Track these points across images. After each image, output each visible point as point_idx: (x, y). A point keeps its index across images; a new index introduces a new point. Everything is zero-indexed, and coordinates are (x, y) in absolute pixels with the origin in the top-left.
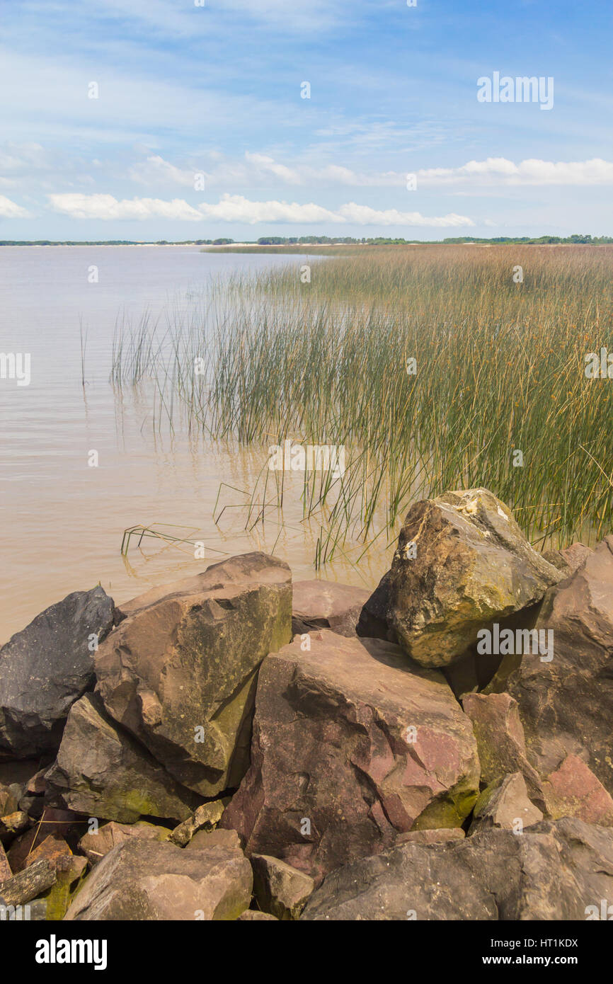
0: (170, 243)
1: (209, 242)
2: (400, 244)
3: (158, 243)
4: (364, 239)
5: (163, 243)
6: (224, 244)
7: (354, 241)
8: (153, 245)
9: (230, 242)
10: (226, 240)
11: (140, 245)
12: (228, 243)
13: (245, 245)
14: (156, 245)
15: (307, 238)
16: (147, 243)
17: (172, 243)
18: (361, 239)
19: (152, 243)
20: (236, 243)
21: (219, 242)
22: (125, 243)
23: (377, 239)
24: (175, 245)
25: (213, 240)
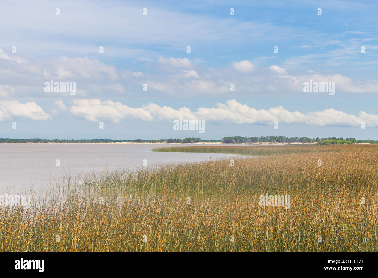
0: (144, 142)
1: (179, 141)
2: (345, 144)
3: (134, 141)
4: (318, 138)
5: (139, 141)
6: (193, 142)
7: (309, 140)
8: (129, 143)
9: (198, 140)
10: (194, 139)
11: (118, 143)
12: (195, 142)
13: (211, 143)
14: (133, 143)
15: (267, 137)
16: (125, 141)
17: (147, 141)
18: (315, 139)
19: (129, 141)
20: (204, 141)
21: (188, 141)
22: (107, 141)
23: (330, 139)
24: (149, 143)
25: (183, 139)
